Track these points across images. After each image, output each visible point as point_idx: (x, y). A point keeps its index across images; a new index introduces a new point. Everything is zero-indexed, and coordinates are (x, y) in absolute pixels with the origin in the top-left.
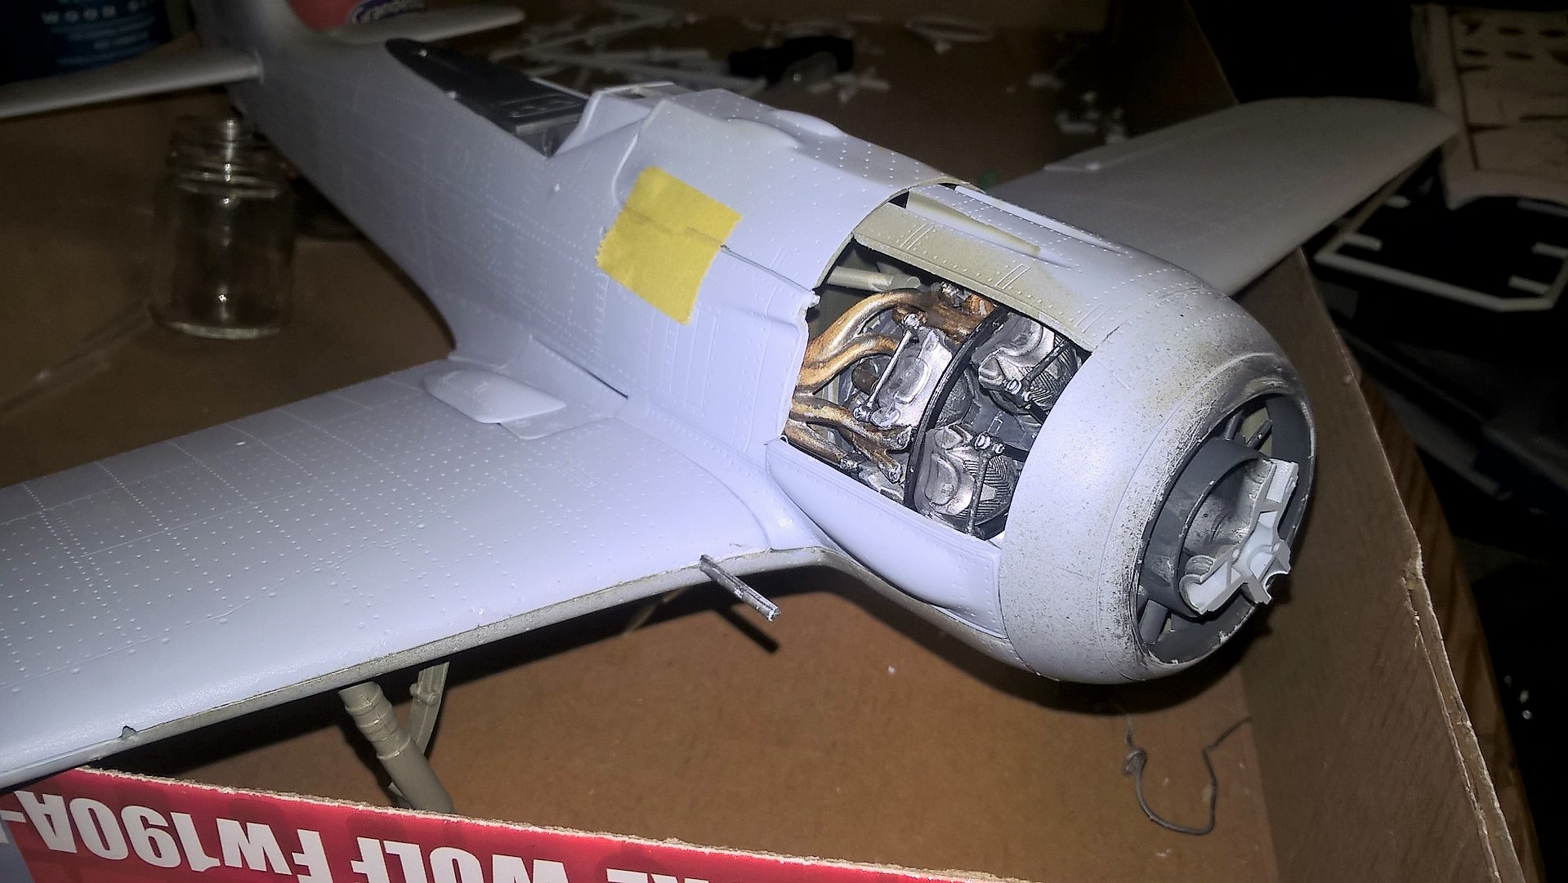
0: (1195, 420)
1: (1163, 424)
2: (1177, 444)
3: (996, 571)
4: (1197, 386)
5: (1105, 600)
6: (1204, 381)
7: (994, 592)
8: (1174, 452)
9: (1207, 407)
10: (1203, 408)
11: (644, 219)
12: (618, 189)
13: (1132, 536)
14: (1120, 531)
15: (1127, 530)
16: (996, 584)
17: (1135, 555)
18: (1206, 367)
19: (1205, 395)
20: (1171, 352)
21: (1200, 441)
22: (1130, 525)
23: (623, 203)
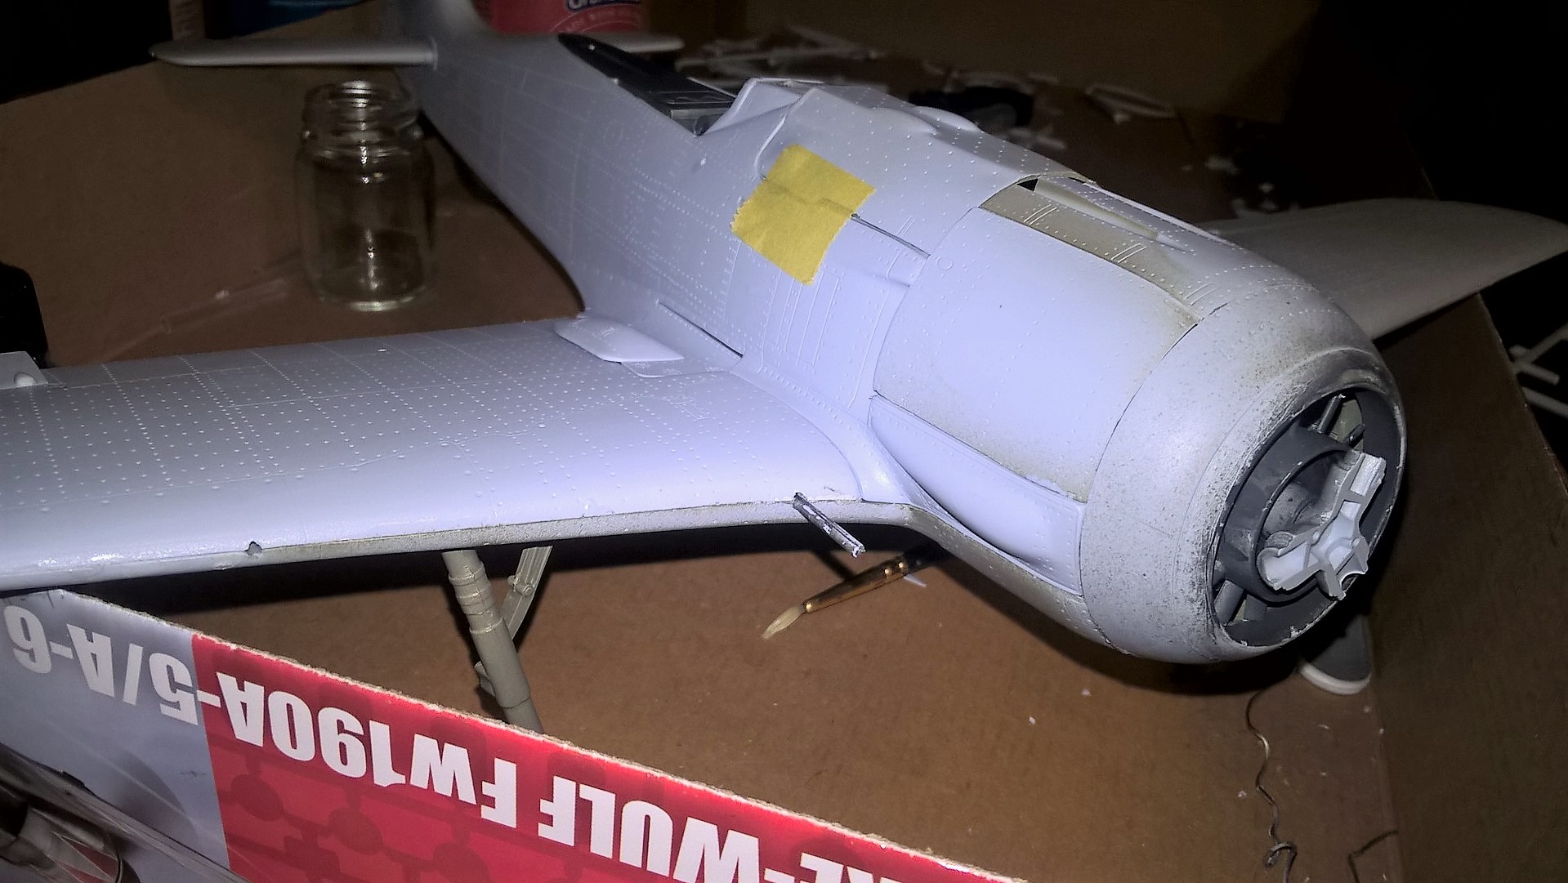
0: (1290, 395)
1: (1259, 395)
2: (1271, 415)
3: (1080, 523)
4: (1296, 366)
5: (1182, 559)
6: (1303, 362)
7: (1075, 544)
8: (1267, 423)
9: (1303, 386)
10: (1300, 386)
11: (783, 190)
12: (761, 162)
13: (1217, 498)
14: (1206, 492)
15: (1212, 491)
16: (1078, 535)
17: (1218, 516)
18: (1306, 351)
19: (1303, 374)
20: (1275, 332)
21: (1293, 416)
22: (1217, 487)
23: (763, 177)
